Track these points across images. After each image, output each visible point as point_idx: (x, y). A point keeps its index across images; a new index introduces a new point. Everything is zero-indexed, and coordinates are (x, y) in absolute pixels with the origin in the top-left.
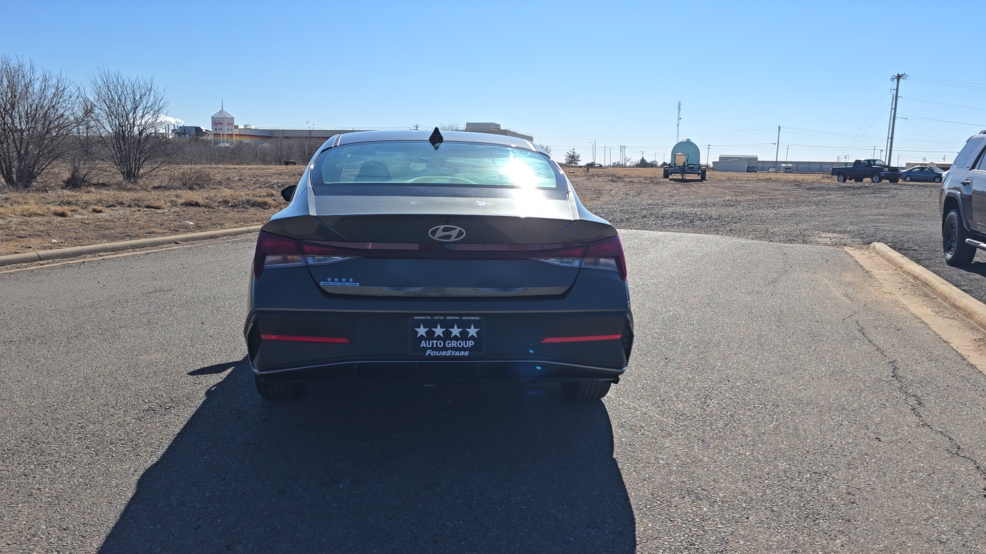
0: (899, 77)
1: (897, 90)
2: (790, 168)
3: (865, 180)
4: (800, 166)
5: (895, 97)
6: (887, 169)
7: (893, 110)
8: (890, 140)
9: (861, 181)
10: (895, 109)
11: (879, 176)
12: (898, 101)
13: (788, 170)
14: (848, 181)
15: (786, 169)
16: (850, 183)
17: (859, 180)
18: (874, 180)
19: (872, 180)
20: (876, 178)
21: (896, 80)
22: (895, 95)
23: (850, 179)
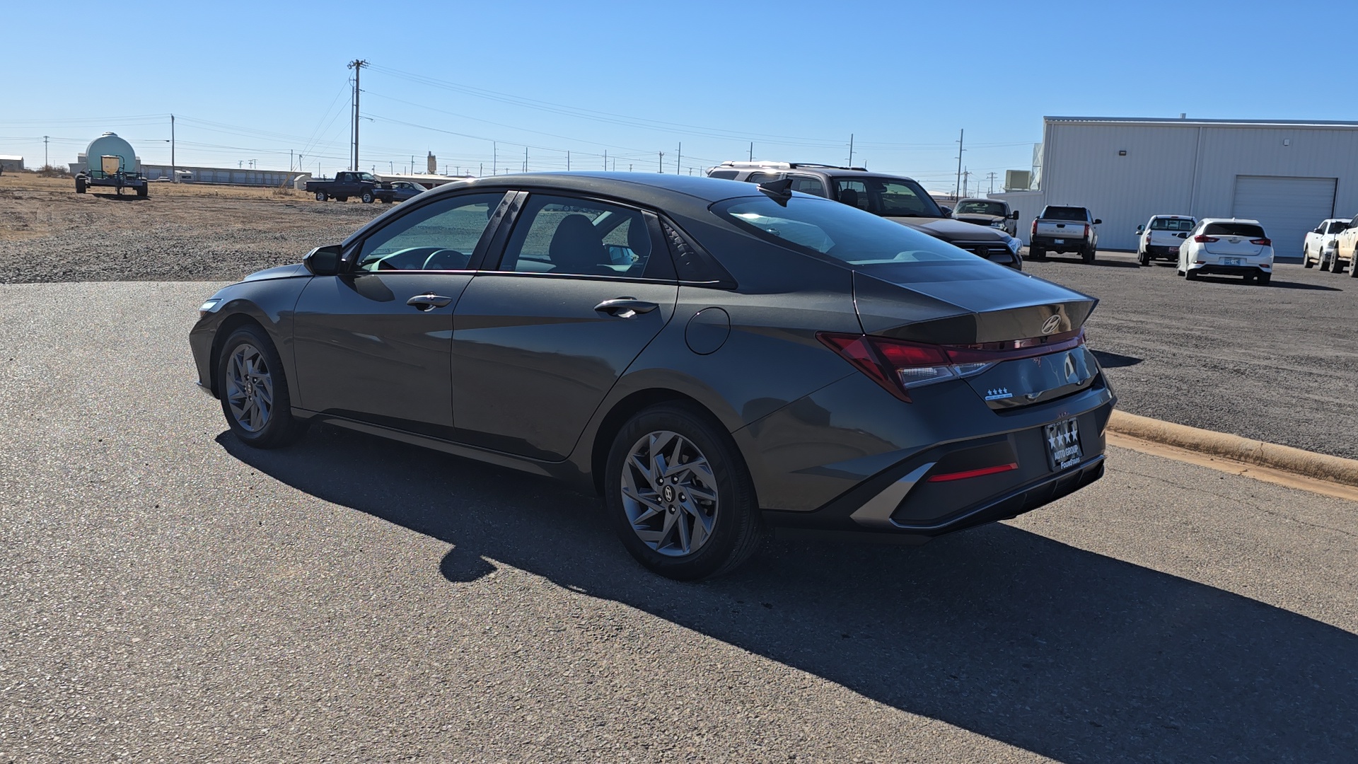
0: (358, 64)
1: (357, 80)
2: (190, 177)
3: (351, 199)
4: (202, 173)
5: (355, 90)
6: (379, 186)
7: (355, 107)
8: (354, 145)
9: (345, 200)
10: (357, 106)
11: (371, 193)
12: (360, 95)
13: (185, 179)
14: (329, 199)
15: (184, 177)
16: (333, 203)
17: (343, 198)
18: (365, 199)
19: (363, 200)
20: (367, 197)
21: (354, 68)
22: (355, 88)
23: (332, 198)
